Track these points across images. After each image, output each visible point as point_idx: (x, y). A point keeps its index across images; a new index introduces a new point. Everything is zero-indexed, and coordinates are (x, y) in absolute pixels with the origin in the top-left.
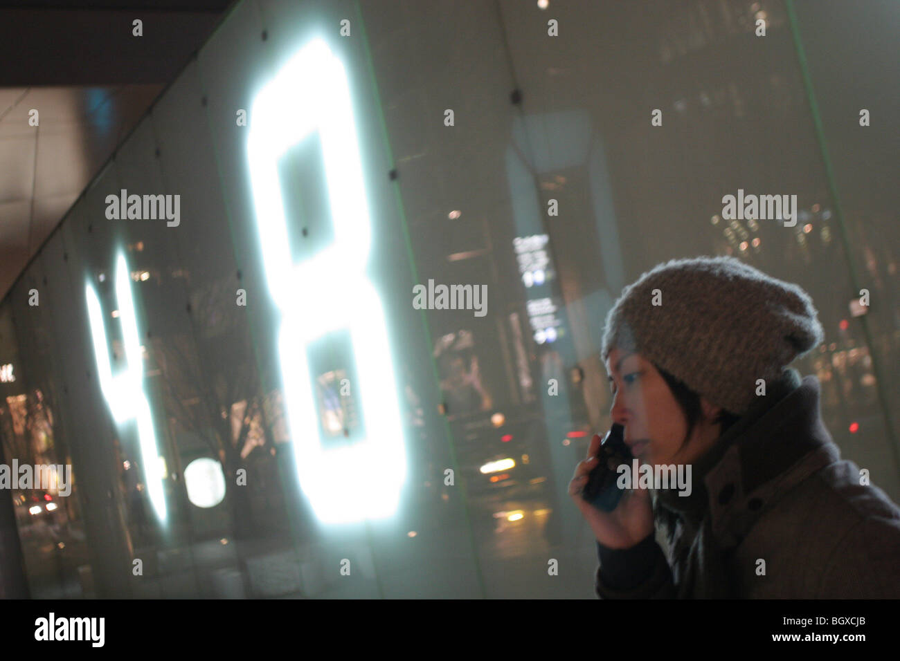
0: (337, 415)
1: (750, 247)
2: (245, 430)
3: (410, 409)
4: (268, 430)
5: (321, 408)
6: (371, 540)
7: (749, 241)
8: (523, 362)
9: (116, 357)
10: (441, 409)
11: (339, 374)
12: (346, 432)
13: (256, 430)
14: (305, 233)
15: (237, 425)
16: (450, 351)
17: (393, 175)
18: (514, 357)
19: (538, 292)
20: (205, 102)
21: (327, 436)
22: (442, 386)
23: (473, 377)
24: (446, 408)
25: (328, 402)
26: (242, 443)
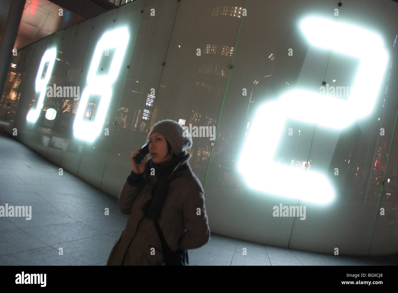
0: (89, 113)
1: (197, 120)
2: (66, 106)
3: (107, 120)
4: (72, 109)
5: (87, 110)
6: (84, 145)
7: (198, 119)
8: (137, 121)
9: (43, 75)
10: (114, 124)
11: (95, 104)
12: (90, 119)
13: (69, 108)
14: (102, 69)
15: (65, 104)
16: (122, 111)
17: (128, 67)
18: (136, 119)
19: (148, 108)
20: (93, 28)
21: (85, 117)
22: (117, 118)
23: (124, 120)
24: (115, 124)
25: (89, 109)
26: (64, 109)
